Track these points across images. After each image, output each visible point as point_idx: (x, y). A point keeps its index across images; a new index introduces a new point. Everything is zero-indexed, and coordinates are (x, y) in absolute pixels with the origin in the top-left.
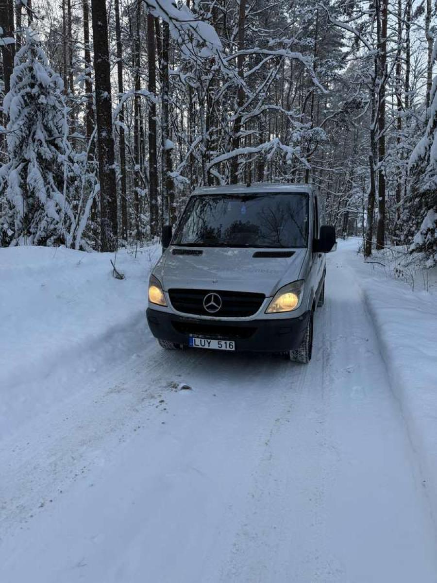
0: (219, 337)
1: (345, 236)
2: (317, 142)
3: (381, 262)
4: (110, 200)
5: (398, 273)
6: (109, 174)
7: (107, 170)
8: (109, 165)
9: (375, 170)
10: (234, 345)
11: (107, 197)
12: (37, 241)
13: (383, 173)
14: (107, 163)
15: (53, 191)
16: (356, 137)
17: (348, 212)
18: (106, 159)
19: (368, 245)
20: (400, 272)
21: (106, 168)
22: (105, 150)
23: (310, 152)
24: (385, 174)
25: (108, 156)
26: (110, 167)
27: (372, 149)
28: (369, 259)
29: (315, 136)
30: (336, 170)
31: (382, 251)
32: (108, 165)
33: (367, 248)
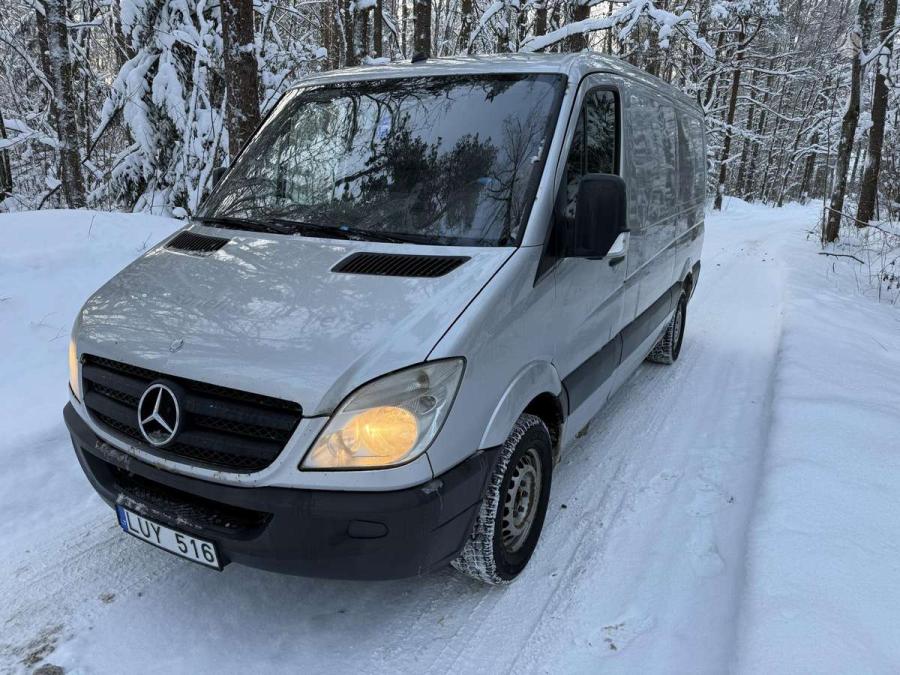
0: (180, 520)
1: (804, 198)
2: (761, 20)
3: (858, 256)
4: (244, 118)
5: (887, 282)
6: (240, 64)
7: (236, 55)
8: (241, 45)
9: (862, 63)
10: (213, 551)
11: (238, 113)
12: (174, 199)
13: (884, 71)
14: (235, 41)
15: (203, 107)
16: (844, 12)
17: (814, 154)
18: (233, 33)
19: (832, 220)
20: (892, 279)
21: (234, 52)
22: (231, 12)
23: (745, 41)
24: (888, 74)
25: (238, 25)
26: (242, 49)
27: (861, 20)
28: (831, 248)
29: (757, 8)
30: (793, 74)
31: (863, 231)
32: (237, 44)
33: (830, 224)
